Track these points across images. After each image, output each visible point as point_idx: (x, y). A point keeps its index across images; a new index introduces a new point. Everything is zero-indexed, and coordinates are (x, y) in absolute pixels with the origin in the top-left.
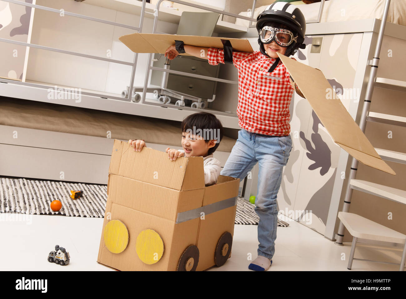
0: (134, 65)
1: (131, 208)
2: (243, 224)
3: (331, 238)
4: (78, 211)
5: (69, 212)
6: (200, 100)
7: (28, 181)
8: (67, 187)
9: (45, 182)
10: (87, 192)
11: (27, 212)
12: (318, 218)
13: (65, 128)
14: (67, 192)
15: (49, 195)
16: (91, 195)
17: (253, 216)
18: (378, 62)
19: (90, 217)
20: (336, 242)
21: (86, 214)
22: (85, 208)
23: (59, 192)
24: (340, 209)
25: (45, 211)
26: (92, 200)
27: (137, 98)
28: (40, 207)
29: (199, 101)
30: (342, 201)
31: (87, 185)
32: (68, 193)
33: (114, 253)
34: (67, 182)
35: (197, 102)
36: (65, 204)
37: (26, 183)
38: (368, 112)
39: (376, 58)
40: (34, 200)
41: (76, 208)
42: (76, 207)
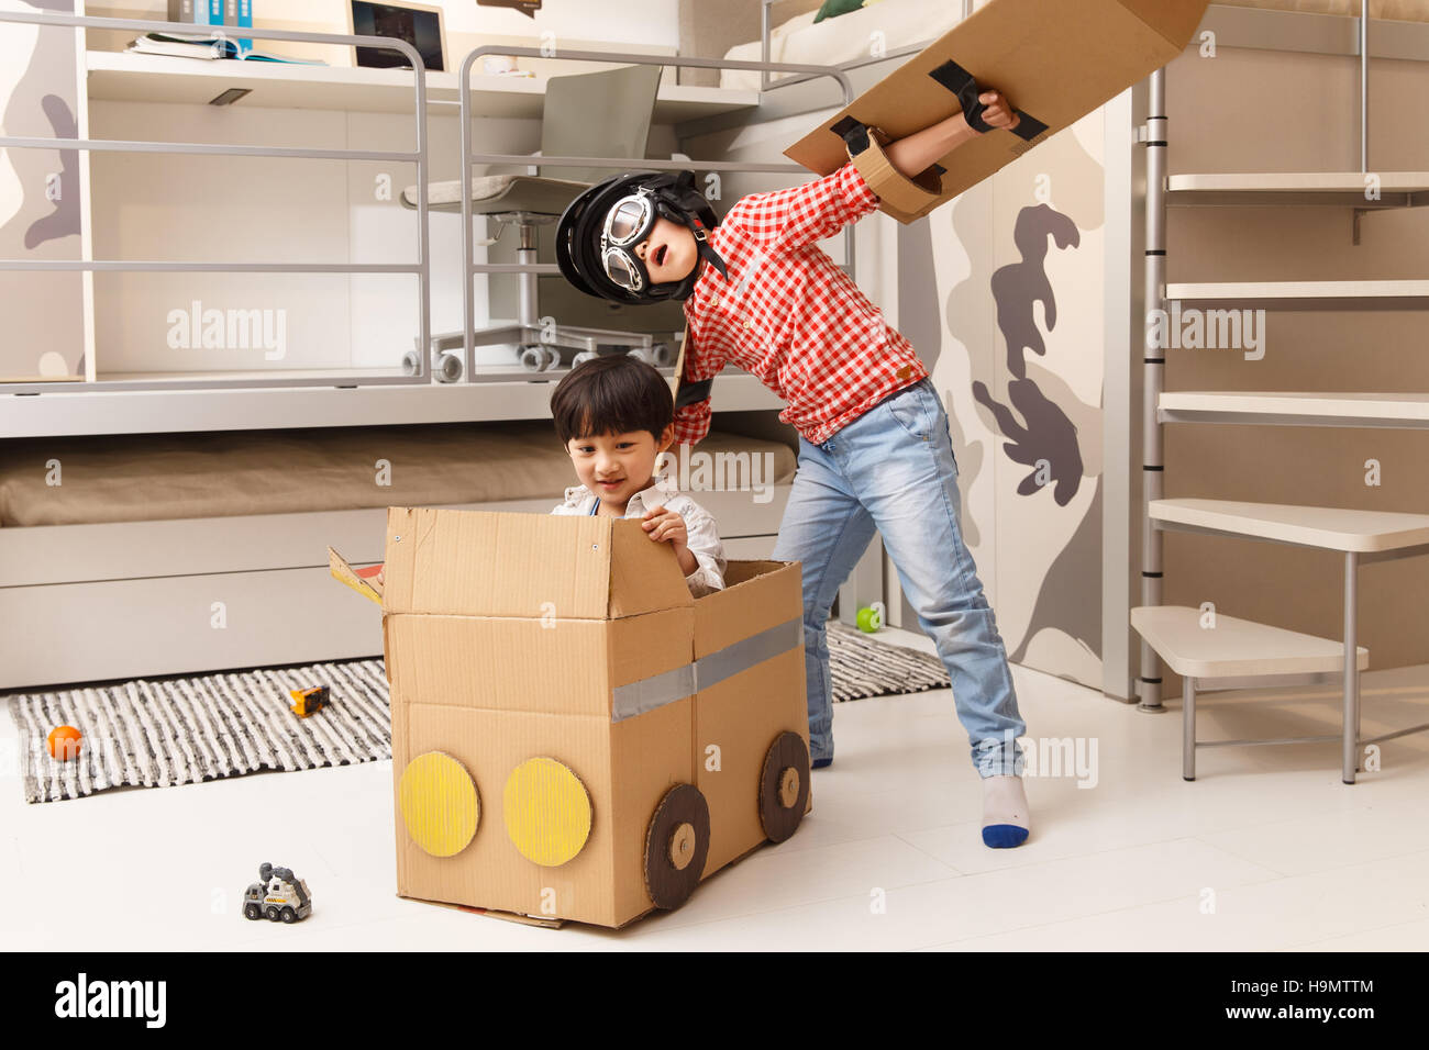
0: (422, 269)
1: (467, 706)
2: (842, 700)
3: (1125, 694)
4: (322, 752)
5: (293, 758)
6: (647, 340)
7: (155, 684)
8: (277, 682)
9: (206, 679)
10: (343, 689)
11: (163, 781)
12: (1076, 638)
13: (241, 499)
14: (281, 697)
15: (224, 718)
16: (356, 696)
17: (874, 671)
18: (1163, 130)
19: (362, 761)
20: (1141, 703)
21: (346, 754)
22: (341, 736)
23: (256, 703)
24: (1135, 600)
25: (217, 768)
26: (361, 709)
27: (450, 370)
28: (201, 758)
29: (645, 344)
30: (1136, 573)
31: (341, 666)
32: (285, 701)
33: (442, 855)
34: (275, 668)
35: (641, 347)
36: (280, 737)
37: (148, 694)
38: (1162, 286)
39: (1156, 118)
40: (178, 740)
41: (314, 742)
42: (313, 739)
